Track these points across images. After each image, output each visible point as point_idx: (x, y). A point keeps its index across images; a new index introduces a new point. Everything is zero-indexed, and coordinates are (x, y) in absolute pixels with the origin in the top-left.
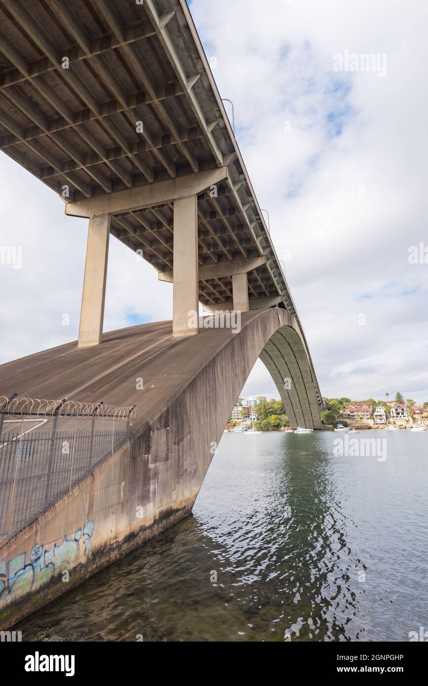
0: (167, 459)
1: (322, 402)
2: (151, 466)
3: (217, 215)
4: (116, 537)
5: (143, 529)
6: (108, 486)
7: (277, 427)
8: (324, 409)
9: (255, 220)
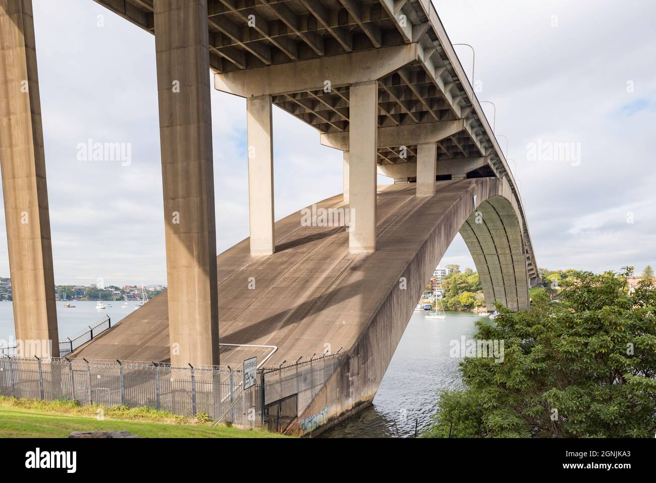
0: (358, 374)
1: (538, 276)
2: (350, 379)
3: (401, 81)
4: (336, 414)
5: (347, 411)
6: (332, 391)
7: (469, 307)
8: (539, 285)
9: (452, 81)
